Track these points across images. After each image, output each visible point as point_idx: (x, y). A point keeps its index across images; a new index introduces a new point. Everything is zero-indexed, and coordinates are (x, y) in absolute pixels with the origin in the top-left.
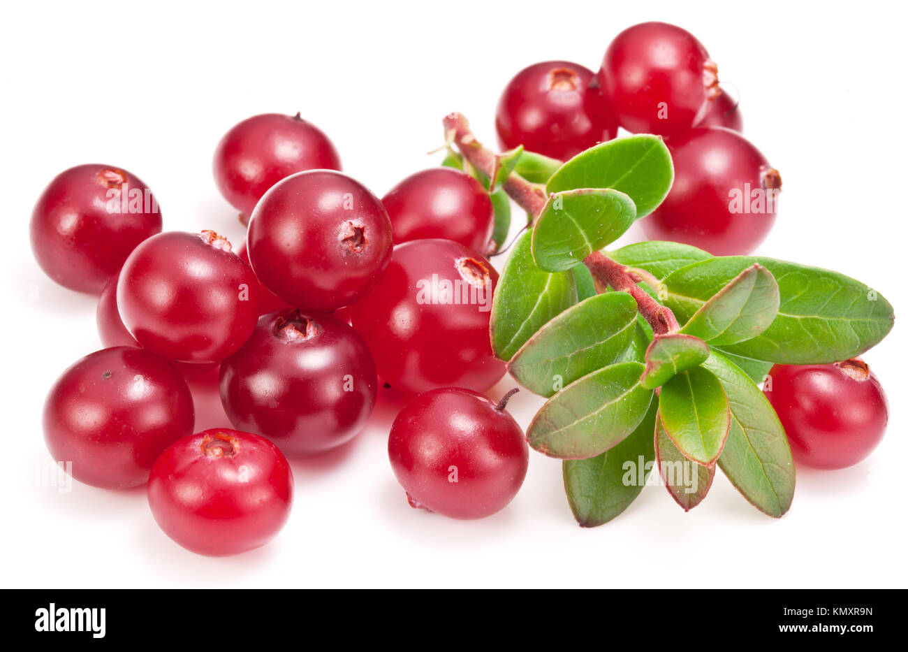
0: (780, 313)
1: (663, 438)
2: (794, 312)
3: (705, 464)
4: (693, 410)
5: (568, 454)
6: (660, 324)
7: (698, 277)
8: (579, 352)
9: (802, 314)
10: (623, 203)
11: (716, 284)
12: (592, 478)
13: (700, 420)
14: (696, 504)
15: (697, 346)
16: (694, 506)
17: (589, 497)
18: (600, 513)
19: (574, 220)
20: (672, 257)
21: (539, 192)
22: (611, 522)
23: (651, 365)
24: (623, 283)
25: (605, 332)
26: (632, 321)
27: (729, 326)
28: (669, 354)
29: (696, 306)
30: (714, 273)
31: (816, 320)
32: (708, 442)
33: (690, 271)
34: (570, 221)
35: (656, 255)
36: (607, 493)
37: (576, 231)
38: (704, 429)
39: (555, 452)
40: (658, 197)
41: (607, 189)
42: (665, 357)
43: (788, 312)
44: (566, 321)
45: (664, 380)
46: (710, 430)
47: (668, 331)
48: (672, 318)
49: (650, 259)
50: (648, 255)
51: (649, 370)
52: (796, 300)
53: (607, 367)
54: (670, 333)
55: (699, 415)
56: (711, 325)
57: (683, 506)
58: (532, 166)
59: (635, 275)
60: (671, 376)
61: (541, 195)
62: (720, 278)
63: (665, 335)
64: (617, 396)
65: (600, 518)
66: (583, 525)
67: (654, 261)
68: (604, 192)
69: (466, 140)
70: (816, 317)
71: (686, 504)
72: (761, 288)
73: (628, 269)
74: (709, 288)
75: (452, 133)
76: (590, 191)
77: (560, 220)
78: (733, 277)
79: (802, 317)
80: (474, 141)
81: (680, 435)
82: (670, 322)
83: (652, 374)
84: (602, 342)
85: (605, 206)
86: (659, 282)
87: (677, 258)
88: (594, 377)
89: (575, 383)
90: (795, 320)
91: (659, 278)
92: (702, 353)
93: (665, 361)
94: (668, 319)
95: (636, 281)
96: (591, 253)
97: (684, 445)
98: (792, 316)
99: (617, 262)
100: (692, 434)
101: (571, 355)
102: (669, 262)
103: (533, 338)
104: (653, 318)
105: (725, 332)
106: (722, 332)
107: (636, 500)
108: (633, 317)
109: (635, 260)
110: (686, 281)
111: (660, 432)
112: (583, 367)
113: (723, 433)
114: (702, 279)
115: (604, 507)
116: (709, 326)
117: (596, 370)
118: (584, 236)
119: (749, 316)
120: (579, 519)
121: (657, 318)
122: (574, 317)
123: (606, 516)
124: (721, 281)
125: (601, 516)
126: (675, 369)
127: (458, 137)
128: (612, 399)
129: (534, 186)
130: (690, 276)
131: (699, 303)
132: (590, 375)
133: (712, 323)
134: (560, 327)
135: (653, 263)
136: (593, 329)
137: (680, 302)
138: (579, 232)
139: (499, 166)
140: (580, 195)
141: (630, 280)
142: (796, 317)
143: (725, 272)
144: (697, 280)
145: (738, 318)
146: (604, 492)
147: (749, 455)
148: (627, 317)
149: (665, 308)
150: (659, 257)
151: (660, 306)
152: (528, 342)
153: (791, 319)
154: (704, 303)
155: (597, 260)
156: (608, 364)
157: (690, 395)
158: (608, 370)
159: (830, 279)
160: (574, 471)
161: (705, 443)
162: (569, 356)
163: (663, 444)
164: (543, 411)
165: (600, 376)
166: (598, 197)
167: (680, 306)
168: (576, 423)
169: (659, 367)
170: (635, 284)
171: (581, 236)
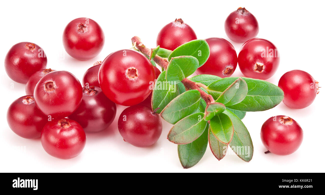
0: (247, 95)
1: (211, 137)
2: (251, 95)
3: (226, 144)
4: (221, 127)
5: (181, 143)
6: (208, 100)
7: (220, 85)
8: (183, 109)
9: (254, 95)
10: (195, 61)
11: (226, 86)
12: (187, 152)
13: (224, 130)
14: (222, 158)
15: (222, 106)
16: (221, 159)
17: (186, 159)
18: (190, 164)
19: (179, 67)
20: (210, 80)
21: (165, 60)
22: (194, 166)
23: (207, 113)
24: (195, 88)
25: (191, 103)
26: (199, 99)
27: (231, 99)
28: (213, 109)
29: (219, 94)
30: (225, 83)
31: (259, 97)
32: (227, 137)
33: (217, 83)
34: (178, 67)
35: (205, 79)
36: (192, 157)
37: (180, 71)
38: (226, 133)
39: (177, 142)
40: (205, 60)
41: (190, 56)
42: (212, 110)
43: (249, 94)
44: (178, 99)
45: (211, 118)
46: (227, 133)
47: (211, 102)
48: (212, 98)
49: (203, 80)
50: (202, 79)
51: (207, 115)
52: (252, 91)
53: (192, 114)
54: (211, 103)
55: (224, 128)
56: (226, 99)
57: (218, 159)
58: (162, 52)
59: (199, 85)
60: (213, 116)
61: (166, 61)
62: (227, 84)
63: (210, 103)
64: (196, 124)
65: (190, 165)
66: (184, 168)
67: (204, 81)
68: (189, 57)
69: (140, 45)
70: (259, 96)
71: (219, 158)
72: (241, 86)
73: (197, 83)
74: (223, 88)
75: (135, 43)
76: (184, 56)
77: (175, 66)
78: (231, 84)
79: (254, 96)
80: (143, 45)
81: (218, 135)
82: (212, 99)
83: (208, 116)
84: (190, 106)
85: (189, 62)
86: (207, 87)
87: (211, 80)
88: (188, 117)
89: (182, 119)
90: (252, 97)
91: (207, 86)
92: (223, 108)
93: (211, 112)
94: (211, 99)
95: (199, 87)
96: (184, 78)
97: (219, 138)
98: (251, 96)
99: (193, 81)
100: (222, 134)
101: (180, 110)
102: (209, 81)
103: (168, 105)
104: (206, 98)
105: (230, 101)
106: (229, 101)
107: (202, 159)
108: (199, 98)
109: (198, 81)
110: (216, 86)
111: (210, 135)
112: (184, 114)
113: (232, 134)
114: (221, 85)
115: (191, 162)
116: (225, 99)
117: (188, 115)
118: (182, 72)
119: (238, 95)
120: (183, 166)
121: (207, 98)
122: (181, 98)
123: (192, 165)
124: (228, 85)
125: (191, 165)
126: (215, 114)
127: (137, 44)
128: (194, 124)
129: (163, 59)
130: (217, 84)
131: (221, 93)
132: (187, 117)
133: (226, 98)
134: (177, 101)
135: (204, 82)
136: (187, 102)
137: (214, 93)
138: (181, 71)
139: (152, 52)
140: (181, 58)
141: (197, 87)
142: (252, 96)
143: (229, 82)
144: (219, 86)
145: (234, 96)
146: (191, 157)
147: (239, 142)
148: (197, 98)
149: (210, 95)
150: (206, 80)
151: (208, 94)
152: (166, 106)
153: (250, 97)
154: (222, 93)
155: (186, 81)
156: (192, 113)
157: (220, 122)
158: (192, 115)
159: (263, 83)
160: (181, 151)
161: (226, 137)
162: (180, 111)
163: (211, 139)
164: (172, 129)
165: (190, 117)
166: (187, 59)
167: (214, 94)
168: (183, 132)
169: (210, 114)
170: (199, 88)
171: (181, 72)
